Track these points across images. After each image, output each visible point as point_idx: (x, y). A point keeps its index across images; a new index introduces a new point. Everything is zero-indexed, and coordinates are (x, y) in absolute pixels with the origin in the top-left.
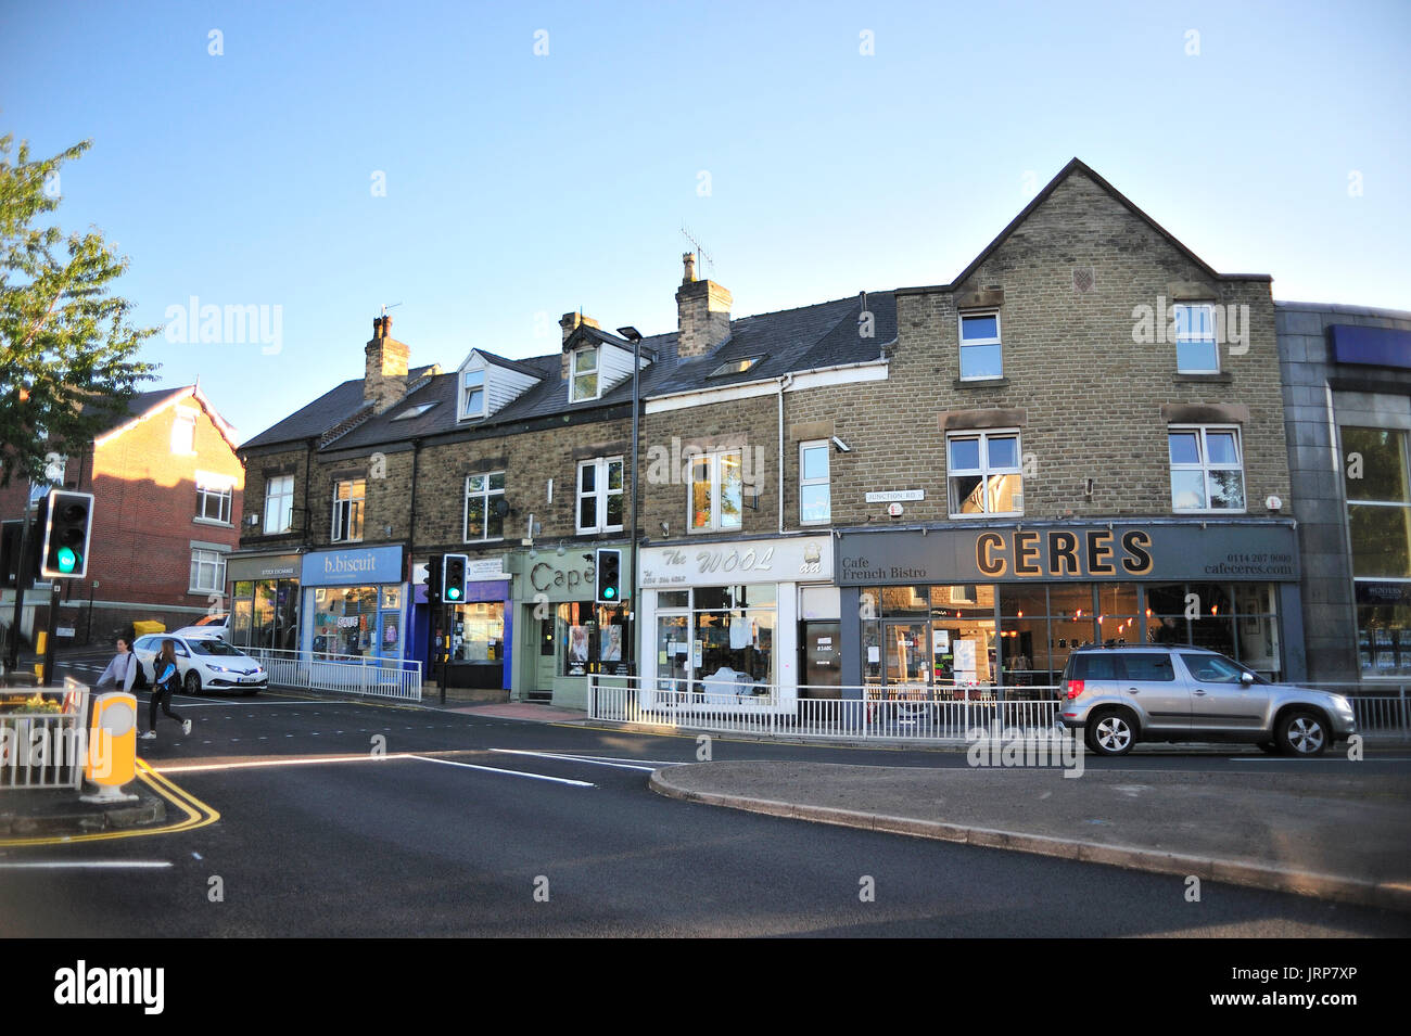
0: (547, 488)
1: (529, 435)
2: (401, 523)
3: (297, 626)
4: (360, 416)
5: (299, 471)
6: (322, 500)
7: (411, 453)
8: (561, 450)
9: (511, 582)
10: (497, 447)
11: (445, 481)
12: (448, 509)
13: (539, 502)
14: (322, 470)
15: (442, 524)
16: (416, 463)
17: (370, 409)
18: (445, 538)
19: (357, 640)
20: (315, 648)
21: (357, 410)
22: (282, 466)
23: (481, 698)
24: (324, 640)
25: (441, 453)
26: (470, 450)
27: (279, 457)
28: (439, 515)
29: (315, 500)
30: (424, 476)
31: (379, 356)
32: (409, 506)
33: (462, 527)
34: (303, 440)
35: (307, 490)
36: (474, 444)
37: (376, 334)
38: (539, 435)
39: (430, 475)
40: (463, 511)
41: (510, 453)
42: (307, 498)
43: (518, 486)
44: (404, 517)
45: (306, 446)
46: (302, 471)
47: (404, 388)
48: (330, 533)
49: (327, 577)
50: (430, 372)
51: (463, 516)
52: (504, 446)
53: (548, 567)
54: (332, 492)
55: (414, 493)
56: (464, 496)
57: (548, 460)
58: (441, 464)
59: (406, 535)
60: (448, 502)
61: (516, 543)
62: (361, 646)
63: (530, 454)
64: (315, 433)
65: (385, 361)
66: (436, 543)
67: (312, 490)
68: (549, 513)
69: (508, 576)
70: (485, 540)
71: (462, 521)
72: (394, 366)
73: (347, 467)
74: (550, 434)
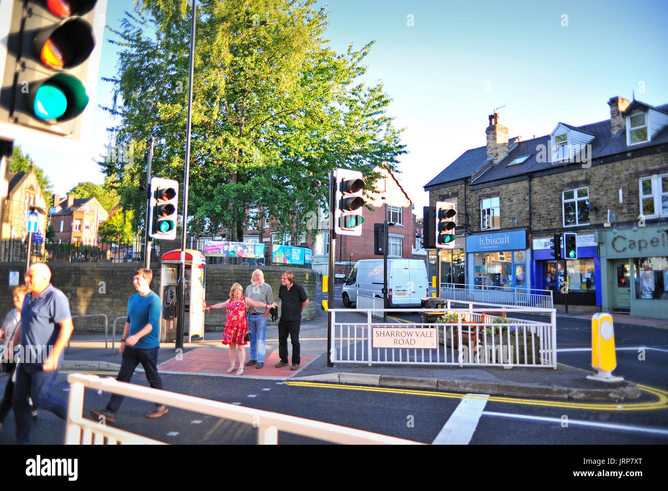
0: (618, 194)
1: (603, 166)
2: (524, 218)
3: (465, 272)
4: (488, 166)
5: (459, 195)
6: (474, 209)
7: (526, 181)
8: (626, 173)
9: (598, 247)
10: (582, 174)
11: (549, 195)
12: (552, 209)
13: (614, 203)
14: (473, 194)
15: (549, 217)
16: (530, 187)
17: (491, 162)
18: (551, 225)
19: (499, 278)
20: (476, 283)
21: (485, 163)
22: (450, 193)
23: (581, 310)
24: (480, 279)
25: (545, 180)
26: (564, 177)
27: (448, 189)
28: (547, 213)
29: (470, 209)
30: (535, 193)
31: (494, 134)
32: (527, 209)
33: (562, 218)
34: (461, 179)
35: (466, 204)
36: (566, 174)
37: (491, 123)
38: (610, 165)
39: (539, 192)
40: (562, 210)
41: (591, 177)
42: (466, 208)
43: (598, 194)
44: (525, 215)
45: (463, 182)
46: (462, 195)
47: (507, 150)
48: (480, 225)
49: (481, 248)
50: (517, 141)
51: (562, 213)
52: (586, 173)
53: (624, 238)
54: (480, 204)
55: (530, 203)
56: (561, 202)
57: (618, 179)
58: (546, 186)
59: (527, 224)
60: (551, 206)
61: (600, 226)
62: (502, 282)
63: (605, 176)
64: (467, 175)
65: (497, 136)
66: (546, 228)
67: (468, 204)
68: (621, 208)
69: (596, 244)
70: (577, 225)
71: (562, 215)
72: (502, 138)
73: (488, 191)
74: (617, 164)
